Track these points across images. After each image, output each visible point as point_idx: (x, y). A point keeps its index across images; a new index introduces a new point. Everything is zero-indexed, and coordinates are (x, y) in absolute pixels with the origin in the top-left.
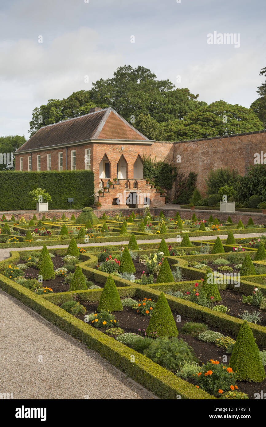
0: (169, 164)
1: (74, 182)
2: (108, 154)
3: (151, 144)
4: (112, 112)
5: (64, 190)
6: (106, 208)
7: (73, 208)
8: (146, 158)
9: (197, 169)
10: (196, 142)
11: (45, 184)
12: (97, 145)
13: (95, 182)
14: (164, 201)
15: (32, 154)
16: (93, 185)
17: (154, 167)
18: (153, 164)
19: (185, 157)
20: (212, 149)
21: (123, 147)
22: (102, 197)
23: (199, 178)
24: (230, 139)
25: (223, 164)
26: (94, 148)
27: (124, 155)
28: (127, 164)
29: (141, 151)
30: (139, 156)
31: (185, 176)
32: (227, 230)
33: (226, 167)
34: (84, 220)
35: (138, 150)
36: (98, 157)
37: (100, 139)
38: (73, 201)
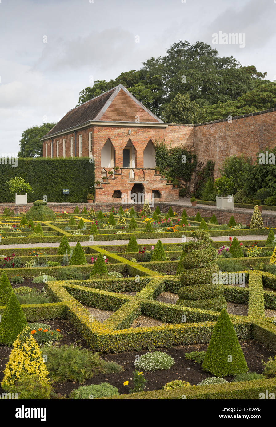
0: (188, 150)
1: (70, 170)
2: (112, 139)
3: (166, 127)
4: (121, 90)
5: (57, 180)
6: (105, 202)
7: (68, 201)
8: (159, 143)
9: (215, 157)
10: (214, 124)
11: (36, 173)
12: (98, 128)
13: (96, 171)
14: (178, 194)
15: (53, 140)
16: (94, 175)
17: (169, 154)
18: (168, 151)
19: (204, 142)
20: (229, 132)
21: (130, 131)
22: (100, 188)
23: (216, 167)
24: (246, 120)
25: (238, 150)
26: (95, 131)
27: (132, 140)
28: (136, 150)
29: (153, 135)
30: (150, 140)
31: (204, 165)
32: (187, 231)
33: (241, 154)
34: (33, 216)
35: (149, 134)
36: (100, 142)
37: (103, 121)
38: (68, 193)
